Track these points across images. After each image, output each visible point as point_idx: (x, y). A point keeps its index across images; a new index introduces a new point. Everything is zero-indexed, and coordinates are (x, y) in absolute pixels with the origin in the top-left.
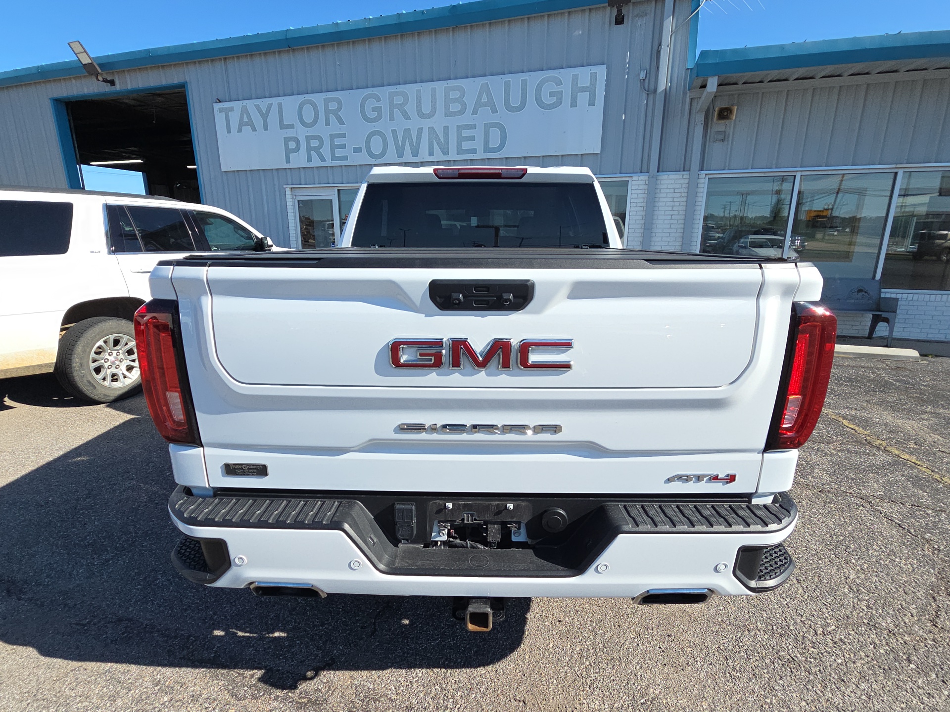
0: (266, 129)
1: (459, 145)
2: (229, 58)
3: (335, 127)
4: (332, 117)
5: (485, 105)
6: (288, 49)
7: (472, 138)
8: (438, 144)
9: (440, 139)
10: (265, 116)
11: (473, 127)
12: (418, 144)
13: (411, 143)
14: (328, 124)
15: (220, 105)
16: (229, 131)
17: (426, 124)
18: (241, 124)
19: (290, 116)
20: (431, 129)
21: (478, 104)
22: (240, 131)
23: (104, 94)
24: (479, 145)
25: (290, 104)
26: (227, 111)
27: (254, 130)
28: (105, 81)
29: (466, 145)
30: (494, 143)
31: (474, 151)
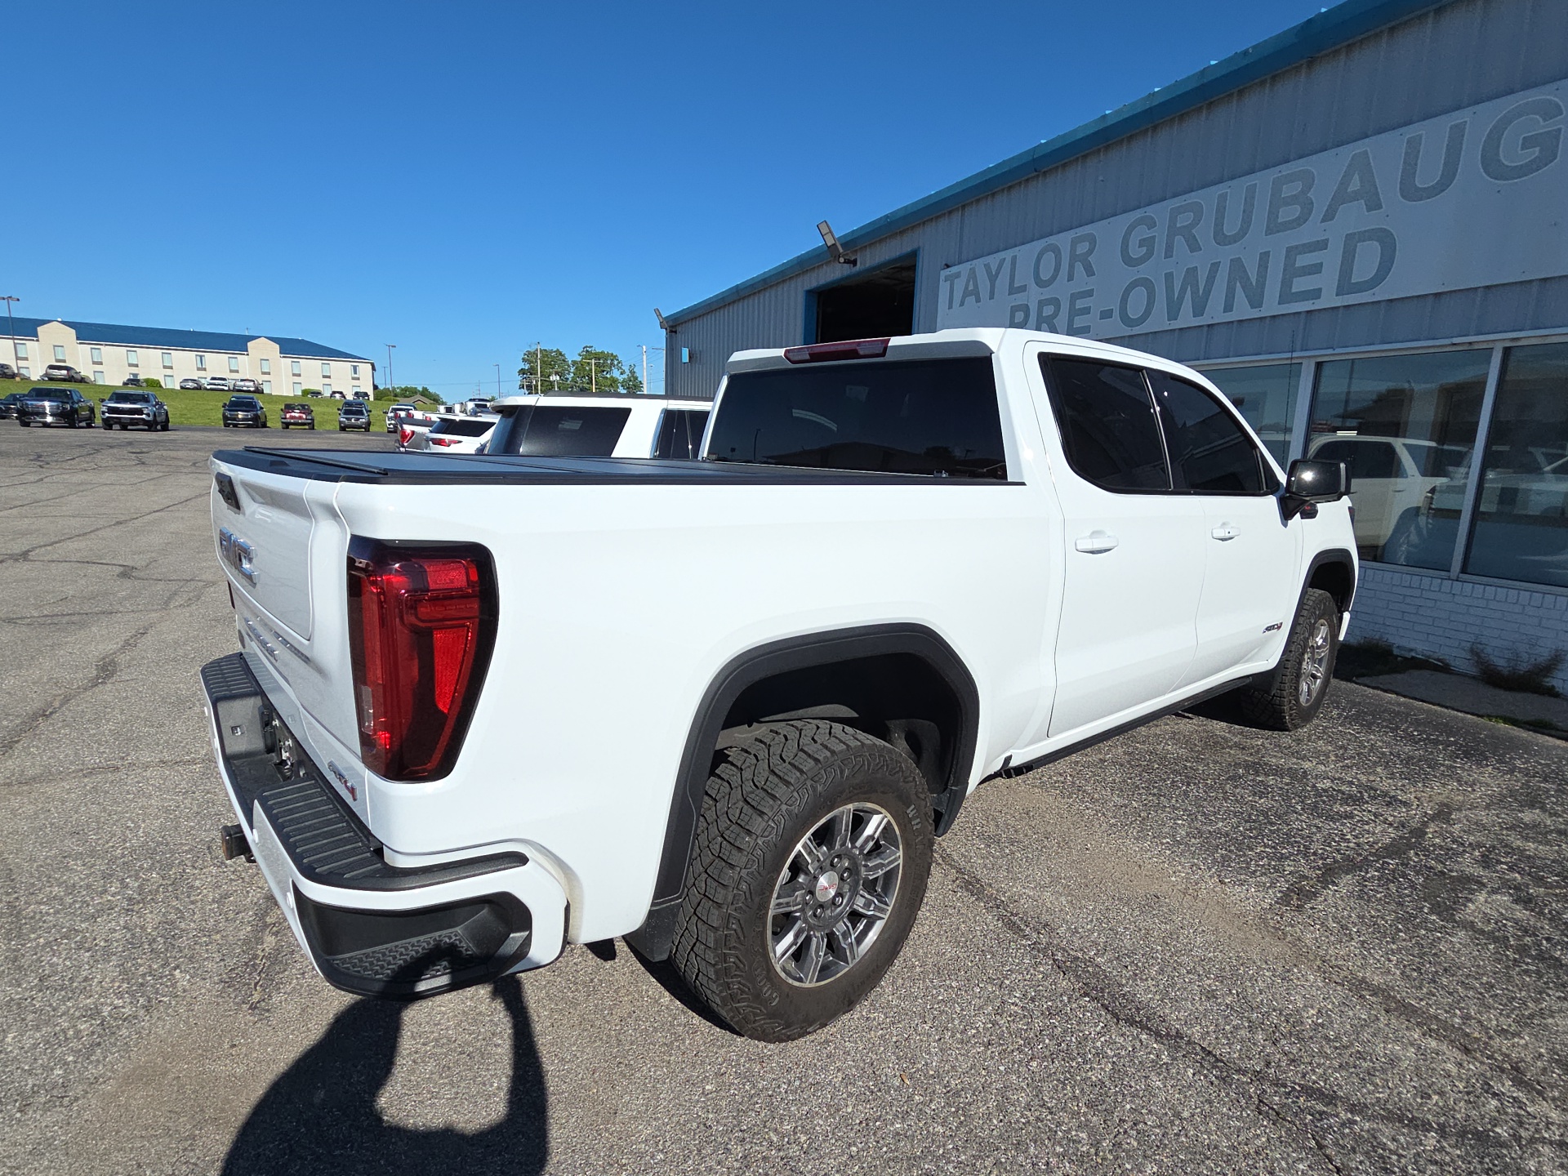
0: (991, 297)
1: (1286, 283)
2: (968, 204)
3: (1082, 282)
4: (1079, 268)
5: (1355, 197)
6: (1036, 174)
7: (1316, 269)
8: (1243, 287)
9: (1249, 278)
10: (993, 279)
11: (1322, 245)
12: (1207, 292)
13: (1195, 293)
14: (1070, 278)
15: (948, 272)
16: (950, 307)
17: (1225, 255)
18: (966, 294)
19: (1024, 276)
20: (1237, 264)
21: (1341, 198)
22: (962, 304)
23: (848, 277)
24: (1327, 281)
25: (1026, 253)
26: (951, 279)
27: (978, 300)
28: (847, 262)
29: (1300, 284)
30: (1364, 269)
31: (1316, 294)
